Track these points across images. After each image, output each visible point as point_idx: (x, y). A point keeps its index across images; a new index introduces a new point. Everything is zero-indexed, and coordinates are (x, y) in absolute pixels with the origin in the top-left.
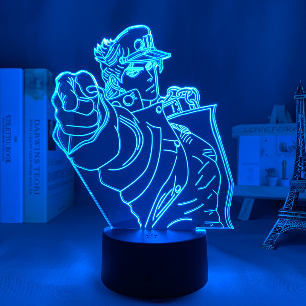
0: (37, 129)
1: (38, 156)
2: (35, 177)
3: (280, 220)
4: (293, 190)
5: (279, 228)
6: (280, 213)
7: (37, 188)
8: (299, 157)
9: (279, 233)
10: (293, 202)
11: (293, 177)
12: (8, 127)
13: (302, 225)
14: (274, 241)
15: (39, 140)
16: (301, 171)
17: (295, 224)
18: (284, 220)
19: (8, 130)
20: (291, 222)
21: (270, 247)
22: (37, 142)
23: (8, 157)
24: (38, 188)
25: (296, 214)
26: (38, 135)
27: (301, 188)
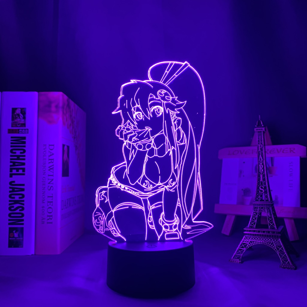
0: (51, 154)
1: (51, 183)
2: (48, 205)
3: (246, 237)
4: (256, 210)
5: (245, 244)
6: (245, 231)
7: (50, 217)
8: (260, 182)
9: (245, 249)
10: (256, 221)
11: (256, 199)
13: (264, 240)
14: (240, 256)
15: (53, 165)
16: (262, 193)
17: (258, 240)
18: (249, 237)
20: (255, 239)
21: (237, 261)
22: (51, 167)
25: (259, 232)
26: (52, 161)
27: (262, 208)
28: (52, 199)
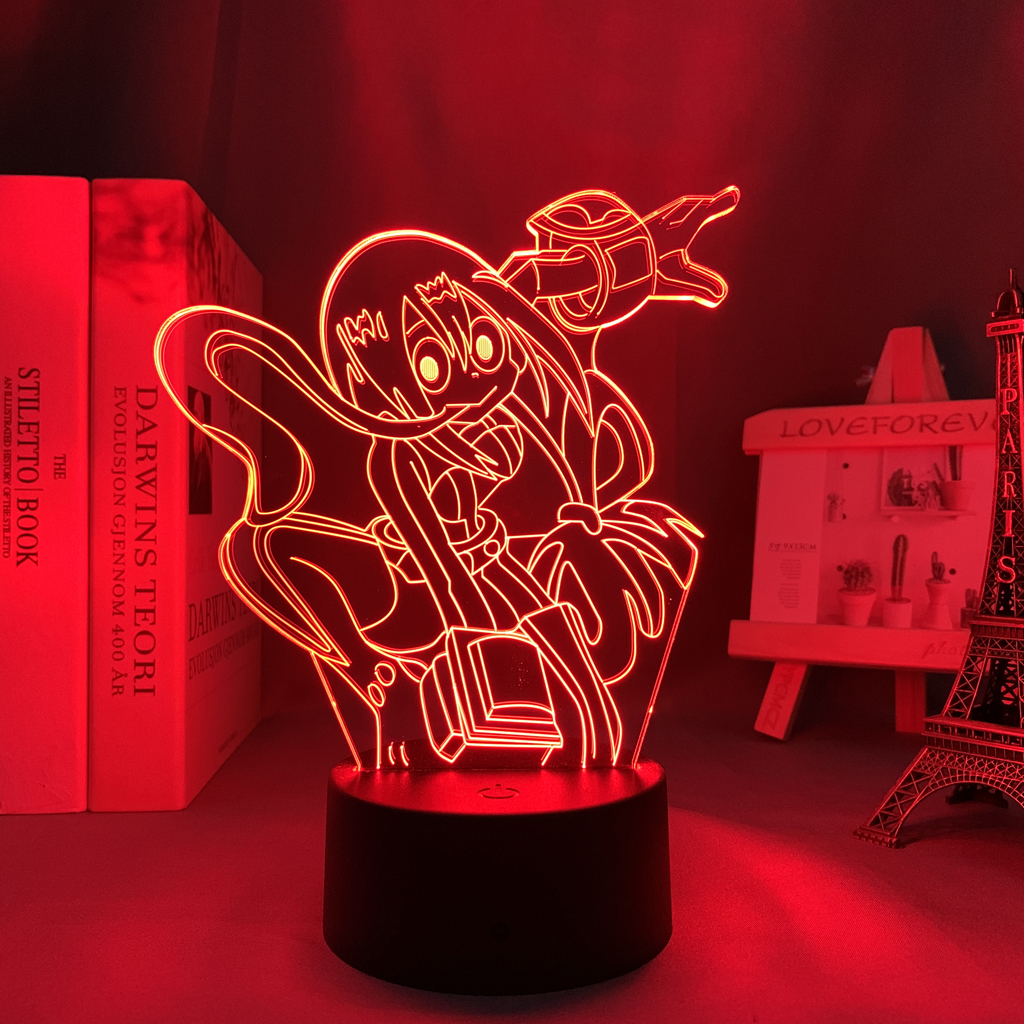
0: (147, 425)
1: (149, 536)
2: (136, 624)
7: (146, 667)
12: (28, 416)
15: (155, 469)
19: (29, 431)
22: (147, 478)
23: (25, 541)
24: (149, 670)
26: (151, 452)
28: (154, 600)
